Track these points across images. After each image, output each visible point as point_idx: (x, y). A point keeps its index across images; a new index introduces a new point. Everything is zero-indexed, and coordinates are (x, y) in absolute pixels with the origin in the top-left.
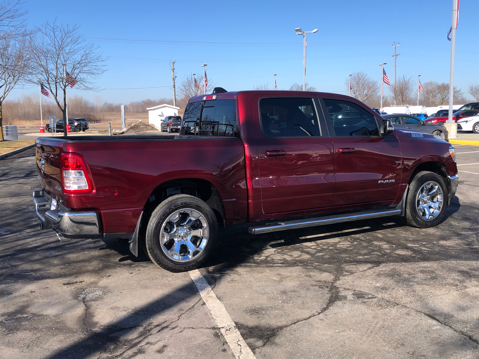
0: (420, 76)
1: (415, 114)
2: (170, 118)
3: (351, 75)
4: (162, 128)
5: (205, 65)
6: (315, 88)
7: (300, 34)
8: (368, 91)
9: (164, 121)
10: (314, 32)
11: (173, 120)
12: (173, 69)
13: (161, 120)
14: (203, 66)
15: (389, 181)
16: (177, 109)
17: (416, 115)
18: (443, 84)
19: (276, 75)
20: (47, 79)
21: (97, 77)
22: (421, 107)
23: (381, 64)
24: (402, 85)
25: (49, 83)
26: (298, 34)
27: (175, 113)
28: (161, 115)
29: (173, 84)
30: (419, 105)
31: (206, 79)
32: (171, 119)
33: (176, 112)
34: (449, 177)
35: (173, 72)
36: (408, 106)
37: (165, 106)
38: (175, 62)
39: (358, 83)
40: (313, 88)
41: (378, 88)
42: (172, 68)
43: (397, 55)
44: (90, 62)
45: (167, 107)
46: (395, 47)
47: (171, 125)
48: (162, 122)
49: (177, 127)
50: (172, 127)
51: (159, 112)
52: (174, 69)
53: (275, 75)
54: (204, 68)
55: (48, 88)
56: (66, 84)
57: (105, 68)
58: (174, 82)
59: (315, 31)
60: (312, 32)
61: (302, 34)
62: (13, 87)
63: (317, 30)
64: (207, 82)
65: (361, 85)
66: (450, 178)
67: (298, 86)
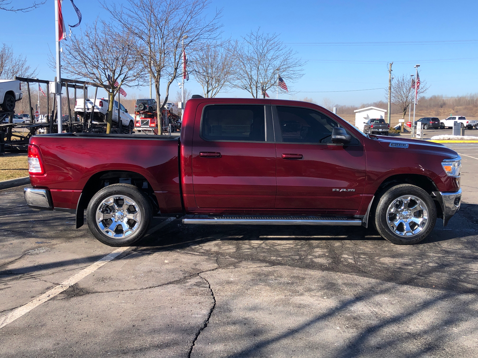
2: (372, 120)
4: (365, 130)
5: (418, 66)
9: (367, 123)
11: (375, 123)
12: (390, 71)
13: (364, 123)
14: (415, 66)
15: (347, 190)
16: (384, 112)
20: (250, 84)
21: (295, 81)
25: (251, 88)
27: (381, 116)
28: (366, 117)
29: (389, 86)
31: (419, 80)
32: (374, 122)
33: (383, 115)
34: (441, 193)
35: (391, 73)
37: (372, 109)
38: (393, 63)
42: (390, 69)
44: (289, 67)
45: (373, 110)
47: (372, 128)
48: (365, 124)
49: (378, 130)
50: (373, 130)
51: (364, 114)
52: (392, 70)
54: (416, 68)
55: (250, 92)
56: (266, 88)
57: (302, 73)
58: (391, 84)
62: (218, 92)
64: (419, 84)
66: (442, 195)
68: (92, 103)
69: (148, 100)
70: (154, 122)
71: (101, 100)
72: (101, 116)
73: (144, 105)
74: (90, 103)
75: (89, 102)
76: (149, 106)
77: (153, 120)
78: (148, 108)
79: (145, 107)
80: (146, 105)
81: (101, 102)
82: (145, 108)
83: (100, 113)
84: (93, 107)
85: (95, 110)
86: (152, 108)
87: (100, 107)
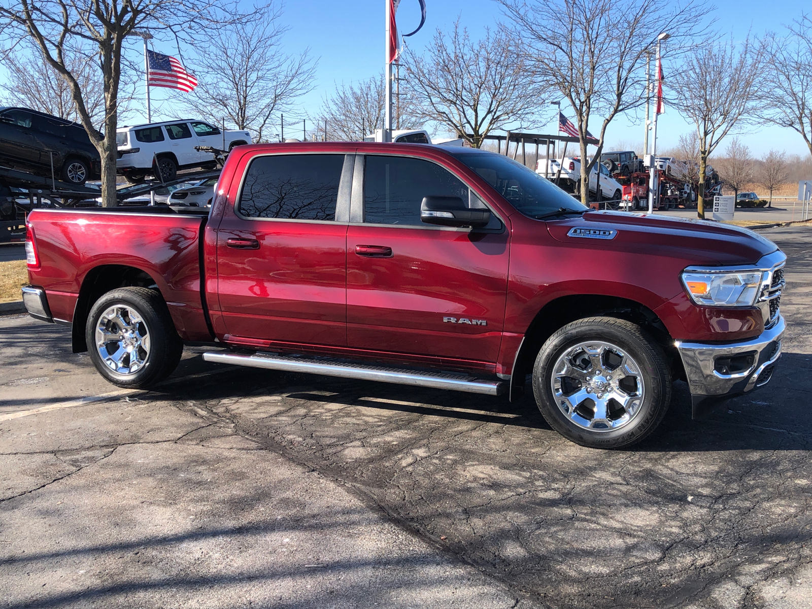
15: (471, 321)
68: (559, 165)
69: (620, 154)
70: (630, 193)
71: (571, 161)
72: (572, 184)
73: (612, 162)
74: (556, 165)
75: (556, 163)
76: (623, 164)
77: (628, 188)
78: (619, 168)
79: (614, 165)
80: (617, 163)
81: (572, 164)
82: (614, 168)
83: (569, 179)
84: (559, 172)
85: (562, 176)
86: (627, 167)
87: (570, 171)
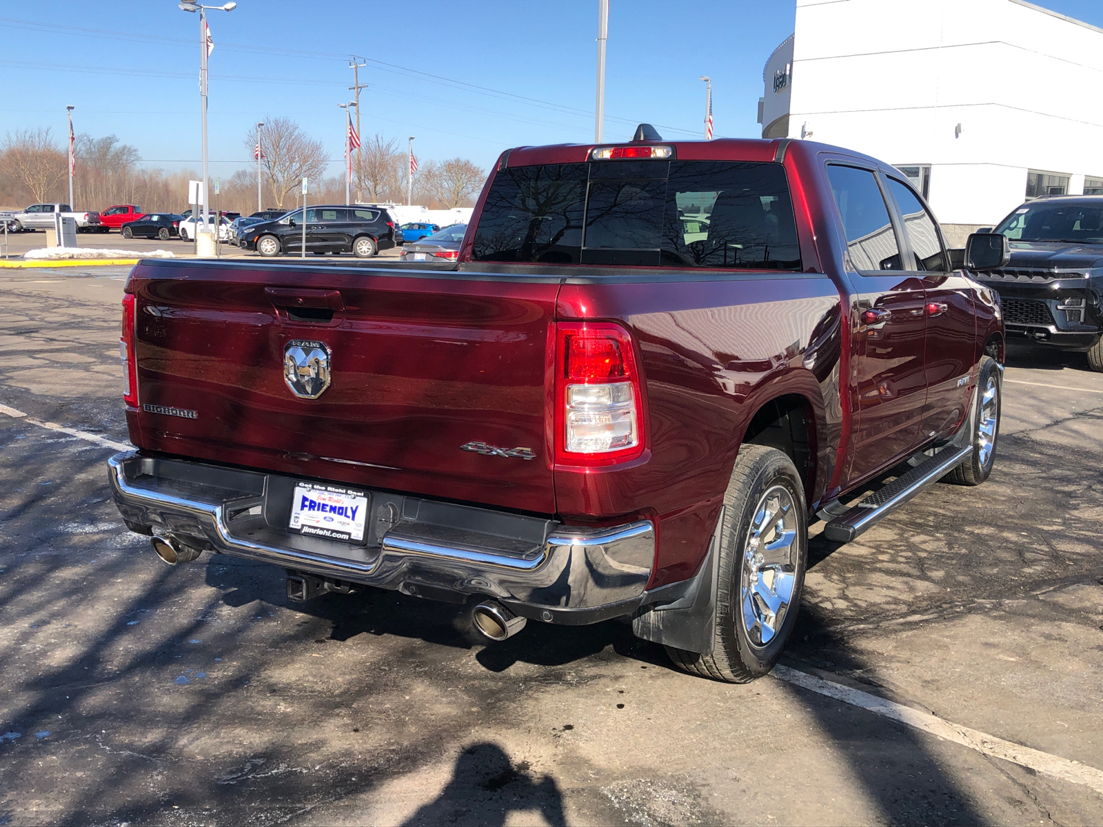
0: (412, 138)
1: (414, 224)
3: (262, 125)
6: (136, 150)
7: (188, 10)
8: (301, 166)
10: (228, 10)
17: (416, 227)
18: (458, 160)
19: (73, 108)
22: (419, 208)
23: (343, 105)
24: (375, 156)
26: (185, 10)
30: (412, 204)
36: (394, 204)
39: (276, 146)
40: (130, 149)
41: (323, 161)
43: (361, 88)
46: (356, 68)
53: (69, 108)
59: (230, 6)
60: (223, 8)
61: (194, 11)
63: (234, 4)
65: (285, 150)
67: (91, 141)
